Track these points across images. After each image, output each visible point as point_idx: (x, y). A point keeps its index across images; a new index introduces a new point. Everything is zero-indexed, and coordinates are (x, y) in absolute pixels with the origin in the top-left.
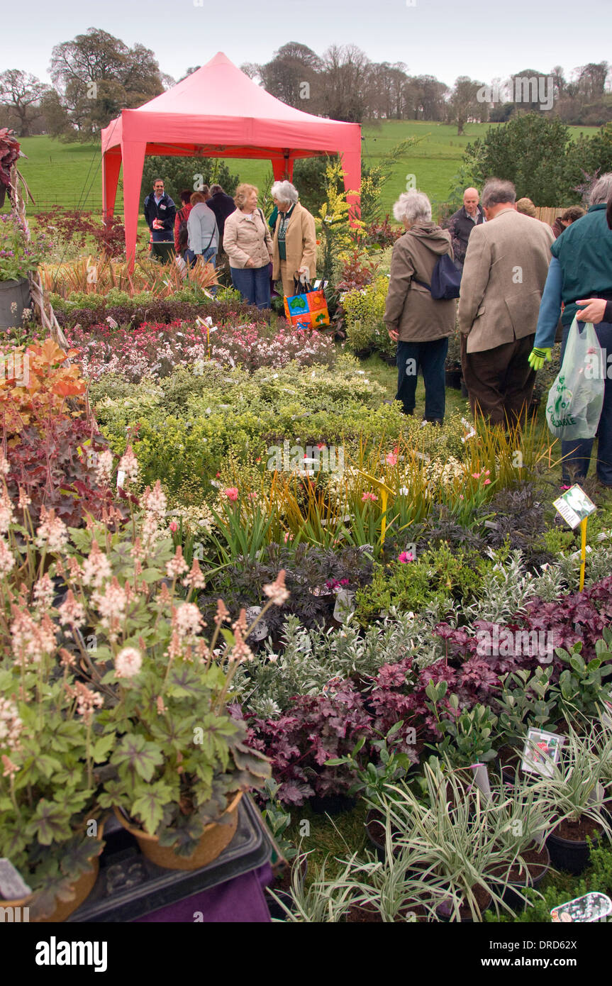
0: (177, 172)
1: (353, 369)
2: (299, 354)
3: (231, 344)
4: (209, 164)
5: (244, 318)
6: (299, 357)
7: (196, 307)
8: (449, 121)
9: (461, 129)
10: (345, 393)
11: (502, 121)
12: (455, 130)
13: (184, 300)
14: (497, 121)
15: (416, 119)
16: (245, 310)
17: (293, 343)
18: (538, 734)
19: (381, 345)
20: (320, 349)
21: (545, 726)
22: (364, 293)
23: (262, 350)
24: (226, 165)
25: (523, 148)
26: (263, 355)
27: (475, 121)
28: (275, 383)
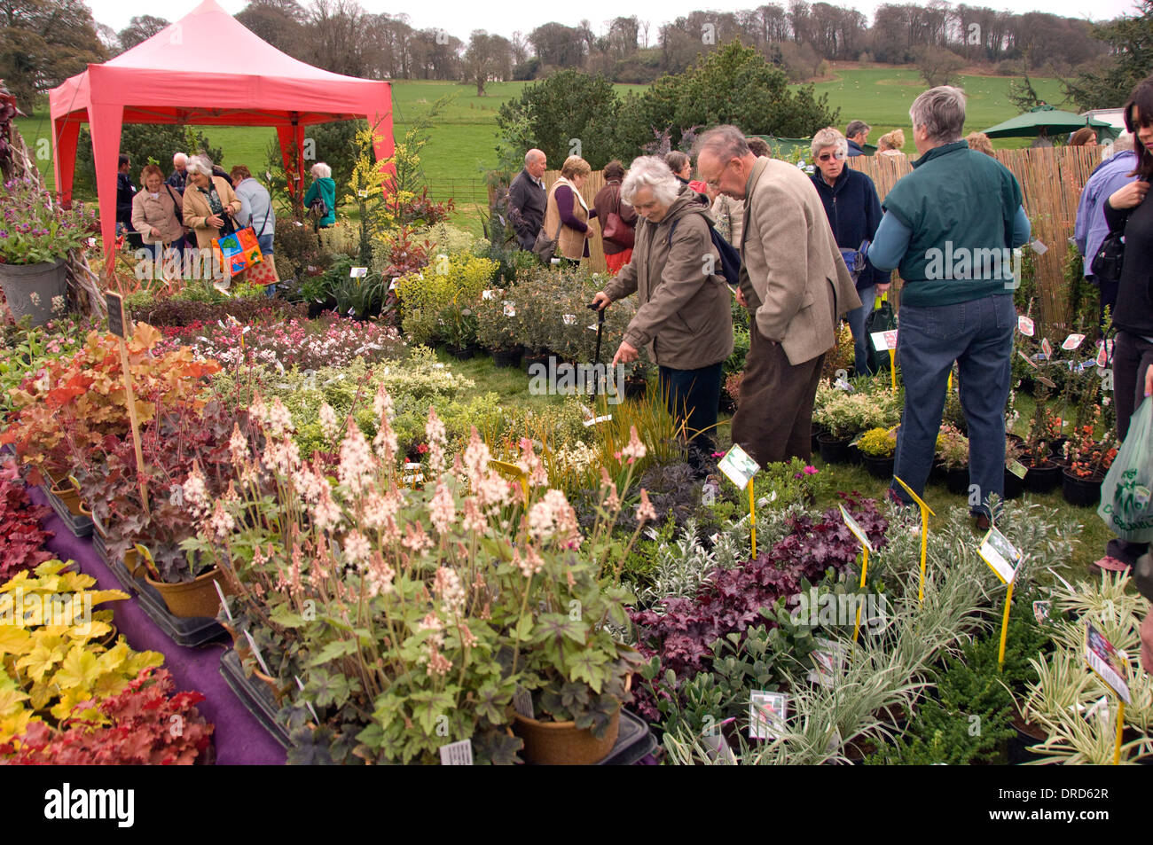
0: (140, 146)
1: (430, 363)
2: (360, 350)
3: (275, 344)
4: (183, 135)
5: (277, 315)
6: (362, 354)
7: (211, 307)
8: (466, 79)
9: (481, 89)
10: (427, 389)
11: (528, 78)
12: (475, 90)
13: (194, 299)
14: (522, 79)
15: (426, 78)
16: (277, 307)
17: (350, 338)
18: (761, 696)
19: (447, 336)
20: (387, 342)
21: (767, 687)
22: (421, 277)
23: (317, 349)
24: (205, 135)
25: (566, 108)
26: (318, 355)
27: (496, 79)
28: (342, 384)
